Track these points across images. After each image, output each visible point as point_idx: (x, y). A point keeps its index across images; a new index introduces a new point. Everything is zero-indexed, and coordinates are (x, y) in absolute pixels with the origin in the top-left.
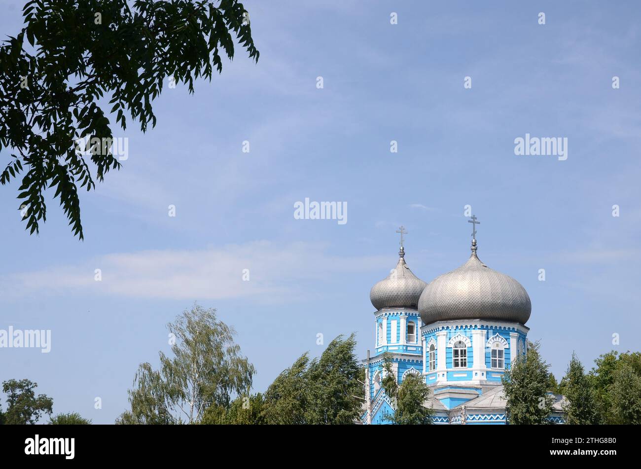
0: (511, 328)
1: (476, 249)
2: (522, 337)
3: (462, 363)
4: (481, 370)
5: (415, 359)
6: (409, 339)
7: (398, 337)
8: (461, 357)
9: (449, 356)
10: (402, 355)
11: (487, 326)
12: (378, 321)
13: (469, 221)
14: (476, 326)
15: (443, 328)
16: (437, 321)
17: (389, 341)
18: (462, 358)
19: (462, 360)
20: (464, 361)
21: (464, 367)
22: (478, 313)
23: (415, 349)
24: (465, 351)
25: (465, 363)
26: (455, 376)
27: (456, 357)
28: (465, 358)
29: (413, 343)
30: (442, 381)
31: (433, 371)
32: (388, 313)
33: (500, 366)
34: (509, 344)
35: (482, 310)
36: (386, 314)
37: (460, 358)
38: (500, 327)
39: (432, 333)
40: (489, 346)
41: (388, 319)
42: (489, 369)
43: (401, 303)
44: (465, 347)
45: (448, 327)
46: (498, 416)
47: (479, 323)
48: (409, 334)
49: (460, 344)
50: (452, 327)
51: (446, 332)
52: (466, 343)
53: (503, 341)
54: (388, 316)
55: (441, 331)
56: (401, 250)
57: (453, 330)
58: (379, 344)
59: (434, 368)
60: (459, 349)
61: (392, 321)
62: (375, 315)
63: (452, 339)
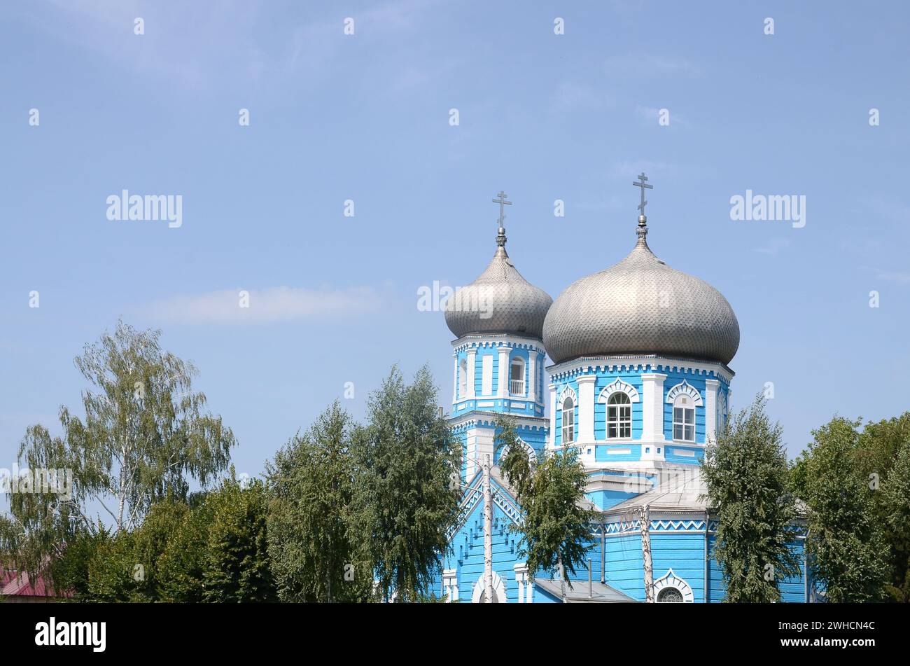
0: (708, 372)
1: (645, 233)
2: (724, 388)
3: (622, 430)
4: (655, 444)
5: (524, 423)
6: (513, 388)
7: (495, 384)
8: (622, 419)
9: (599, 417)
10: (502, 416)
11: (668, 367)
12: (458, 356)
13: (635, 184)
14: (648, 367)
15: (590, 369)
16: (579, 356)
17: (478, 391)
18: (622, 422)
19: (622, 425)
20: (625, 427)
21: (625, 438)
22: (652, 345)
23: (522, 406)
24: (628, 409)
25: (628, 430)
26: (610, 453)
27: (611, 420)
28: (628, 422)
29: (521, 396)
30: (587, 460)
31: (569, 444)
32: (477, 343)
33: (688, 437)
34: (703, 398)
35: (660, 339)
36: (474, 344)
37: (618, 422)
38: (690, 370)
39: (568, 377)
40: (671, 401)
41: (477, 353)
42: (670, 442)
43: (500, 325)
44: (628, 402)
45: (598, 368)
46: (692, 522)
47: (654, 360)
48: (513, 380)
49: (620, 397)
50: (607, 368)
51: (595, 375)
52: (629, 395)
53: (693, 393)
54: (478, 348)
55: (586, 373)
56: (499, 233)
57: (608, 374)
58: (460, 397)
59: (571, 439)
60: (618, 406)
61: (484, 357)
62: (452, 346)
63: (605, 388)
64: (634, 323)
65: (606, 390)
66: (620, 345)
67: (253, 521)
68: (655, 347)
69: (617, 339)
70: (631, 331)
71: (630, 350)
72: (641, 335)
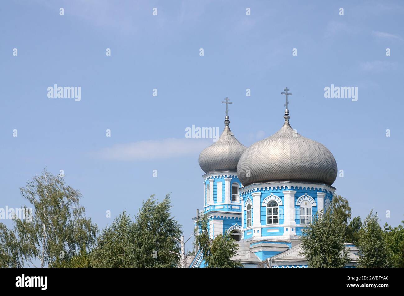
0: (318, 188)
1: (289, 118)
2: (329, 196)
3: (274, 220)
4: (291, 226)
5: (235, 216)
6: (233, 199)
7: (223, 197)
8: (274, 214)
9: (263, 213)
10: (227, 213)
11: (297, 187)
12: (206, 183)
13: (282, 93)
14: (286, 187)
15: (258, 189)
16: (252, 183)
17: (215, 201)
19: (274, 217)
21: (276, 224)
22: (288, 176)
23: (238, 208)
24: (277, 209)
25: (277, 220)
26: (268, 231)
27: (269, 215)
28: (277, 215)
29: (237, 202)
30: (257, 236)
31: (250, 228)
32: (214, 176)
33: (308, 222)
34: (316, 202)
35: (292, 173)
36: (213, 177)
37: (272, 216)
38: (309, 188)
39: (249, 193)
40: (299, 204)
41: (214, 181)
42: (299, 225)
43: (225, 166)
44: (277, 206)
45: (262, 189)
46: (303, 266)
47: (289, 184)
48: (233, 195)
49: (273, 203)
50: (266, 188)
51: (260, 192)
52: (278, 202)
53: (311, 200)
54: (215, 179)
55: (256, 191)
56: (226, 119)
57: (267, 191)
58: (207, 204)
59: (251, 225)
60: (272, 208)
61: (218, 183)
62: (203, 178)
63: (265, 199)
64: (278, 165)
65: (266, 200)
66: (272, 176)
68: (290, 177)
69: (270, 174)
70: (277, 169)
71: (277, 179)
72: (282, 171)
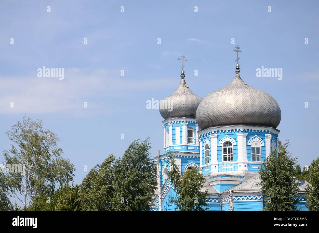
0: (266, 131)
1: (239, 72)
2: (275, 138)
3: (229, 158)
4: (243, 163)
5: (194, 156)
6: (189, 141)
7: (181, 139)
8: (229, 153)
9: (220, 152)
10: (184, 153)
11: (248, 130)
12: (165, 127)
13: (234, 51)
14: (239, 130)
15: (215, 132)
16: (210, 126)
17: (174, 142)
18: (229, 154)
19: (229, 155)
20: (230, 156)
21: (231, 161)
22: (241, 120)
23: (193, 148)
24: (232, 148)
25: (232, 157)
26: (224, 167)
27: (225, 153)
28: (232, 154)
29: (193, 144)
30: (215, 171)
31: (207, 164)
32: (173, 122)
33: (258, 159)
34: (265, 143)
35: (244, 118)
36: (171, 122)
37: (228, 154)
38: (258, 130)
39: (206, 136)
40: (250, 144)
41: (173, 126)
42: (250, 162)
43: (183, 113)
44: (232, 146)
45: (218, 131)
46: (257, 196)
47: (242, 127)
48: (189, 137)
49: (228, 143)
50: (222, 131)
51: (217, 135)
52: (232, 143)
53: (260, 140)
54: (173, 124)
55: (213, 134)
56: (182, 73)
57: (222, 134)
58: (167, 145)
59: (208, 162)
60: (227, 147)
61: (176, 127)
62: (163, 123)
63: (221, 140)
64: (232, 111)
65: (222, 141)
66: (227, 121)
67: (73, 202)
68: (242, 121)
69: (226, 119)
70: (231, 115)
71: (232, 123)
72: (236, 117)
